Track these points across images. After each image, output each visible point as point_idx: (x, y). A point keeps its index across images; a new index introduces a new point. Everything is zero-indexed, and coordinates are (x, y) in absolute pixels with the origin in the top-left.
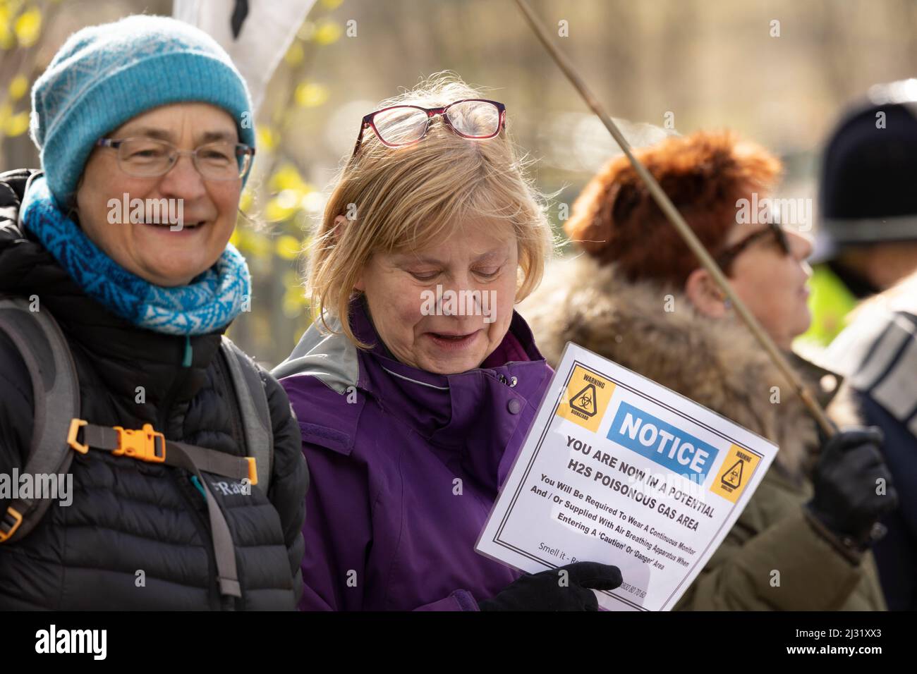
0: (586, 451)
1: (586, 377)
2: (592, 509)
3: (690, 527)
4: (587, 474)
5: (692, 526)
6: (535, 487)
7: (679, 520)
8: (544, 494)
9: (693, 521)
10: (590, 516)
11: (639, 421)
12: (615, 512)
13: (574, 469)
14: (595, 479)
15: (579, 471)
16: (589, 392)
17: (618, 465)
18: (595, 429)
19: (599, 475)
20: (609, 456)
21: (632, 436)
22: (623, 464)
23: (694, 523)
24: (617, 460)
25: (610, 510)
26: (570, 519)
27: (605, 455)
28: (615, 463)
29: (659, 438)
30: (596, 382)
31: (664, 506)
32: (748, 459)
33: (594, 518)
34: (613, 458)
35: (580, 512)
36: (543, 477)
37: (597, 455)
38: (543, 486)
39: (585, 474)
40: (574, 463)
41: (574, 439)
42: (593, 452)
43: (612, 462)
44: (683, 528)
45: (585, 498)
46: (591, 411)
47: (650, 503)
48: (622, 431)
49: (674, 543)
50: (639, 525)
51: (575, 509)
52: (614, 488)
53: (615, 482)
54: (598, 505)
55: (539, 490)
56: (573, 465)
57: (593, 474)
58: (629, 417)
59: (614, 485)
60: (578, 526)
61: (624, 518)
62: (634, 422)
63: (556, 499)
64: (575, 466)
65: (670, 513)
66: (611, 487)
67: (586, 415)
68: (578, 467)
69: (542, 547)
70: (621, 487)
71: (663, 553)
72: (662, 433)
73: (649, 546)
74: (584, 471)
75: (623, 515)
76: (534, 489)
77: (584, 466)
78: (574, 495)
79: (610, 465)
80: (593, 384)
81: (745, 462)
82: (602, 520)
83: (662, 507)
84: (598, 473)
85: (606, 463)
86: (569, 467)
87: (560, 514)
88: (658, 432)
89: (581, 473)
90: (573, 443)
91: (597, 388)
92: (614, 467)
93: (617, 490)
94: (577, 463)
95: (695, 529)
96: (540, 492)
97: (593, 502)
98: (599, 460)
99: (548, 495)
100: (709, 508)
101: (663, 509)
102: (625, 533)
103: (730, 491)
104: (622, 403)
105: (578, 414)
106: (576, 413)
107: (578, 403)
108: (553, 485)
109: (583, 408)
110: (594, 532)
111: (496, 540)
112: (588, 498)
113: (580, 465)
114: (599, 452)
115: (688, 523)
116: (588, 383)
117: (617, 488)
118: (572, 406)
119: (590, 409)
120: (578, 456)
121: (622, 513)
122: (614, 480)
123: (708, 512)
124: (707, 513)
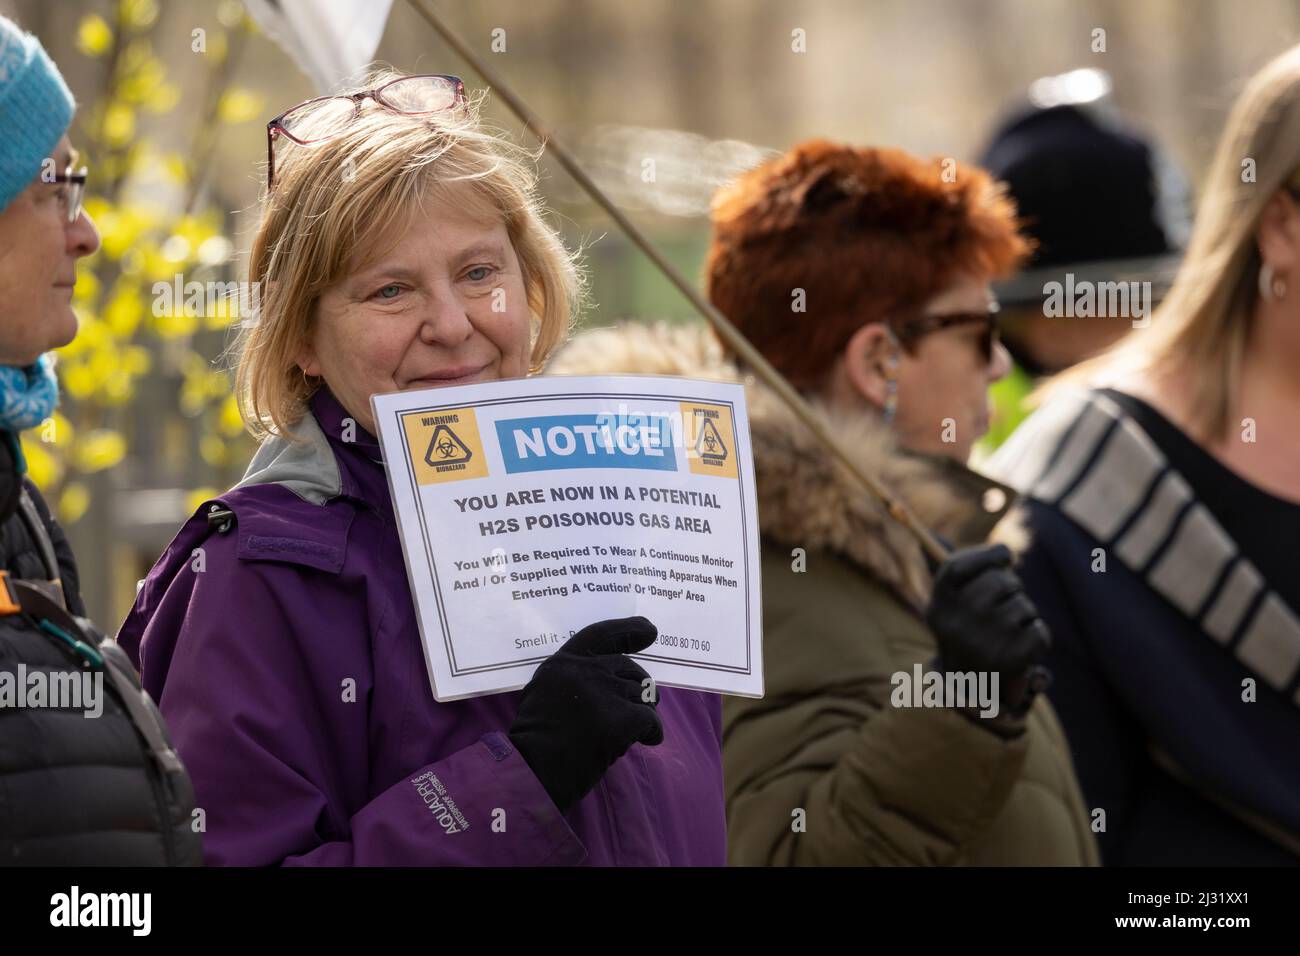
0: (491, 503)
1: (426, 422)
2: (553, 564)
3: (700, 531)
4: (514, 528)
5: (702, 528)
6: (457, 582)
7: (677, 526)
8: (475, 583)
9: (699, 520)
10: (555, 573)
11: (537, 432)
12: (586, 552)
13: (492, 533)
14: (530, 528)
15: (500, 531)
16: (443, 436)
17: (547, 495)
18: (483, 472)
19: (531, 521)
20: (528, 493)
21: (541, 452)
22: (553, 491)
23: (702, 523)
24: (541, 491)
25: (578, 552)
26: (531, 592)
27: (521, 493)
28: (542, 496)
29: (579, 438)
30: (442, 420)
31: (647, 516)
32: (715, 414)
33: (563, 571)
34: (534, 492)
35: (538, 576)
36: (459, 566)
37: (511, 499)
38: (467, 576)
39: (510, 529)
40: (486, 525)
41: (465, 500)
42: (502, 499)
43: (536, 497)
44: (690, 534)
45: (532, 556)
46: (462, 454)
47: (625, 520)
48: (523, 454)
49: (695, 560)
50: (631, 553)
51: (530, 576)
52: (563, 524)
53: (558, 516)
54: (556, 555)
55: (464, 584)
56: (487, 528)
57: (522, 524)
58: (520, 436)
59: (560, 521)
60: (547, 593)
61: (604, 552)
62: (531, 436)
63: (495, 580)
64: (490, 527)
65: (661, 522)
66: (557, 525)
67: (459, 464)
68: (496, 528)
69: (520, 644)
70: (571, 518)
71: (689, 577)
72: (578, 429)
73: (663, 575)
74: (506, 527)
75: (599, 550)
76: (457, 585)
77: (502, 522)
78: (515, 561)
79: (537, 501)
80: (441, 424)
81: (713, 420)
82: (576, 569)
83: (644, 518)
84: (528, 519)
85: (530, 502)
86: (484, 534)
87: (514, 593)
88: (573, 431)
89: (505, 531)
90: (467, 505)
91: (450, 425)
92: (543, 501)
93: (570, 524)
94: (490, 523)
95: (709, 529)
96: (467, 585)
97: (546, 555)
98: (517, 503)
99: (481, 582)
100: (707, 496)
101: (648, 521)
102: (619, 570)
103: (721, 464)
104: (496, 422)
105: (447, 469)
106: (444, 470)
107: (437, 456)
108: (478, 566)
109: (448, 458)
110: (576, 588)
111: (455, 673)
112: (537, 555)
113: (497, 523)
114: (510, 495)
115: (693, 526)
116: (434, 427)
117: (566, 523)
118: (432, 464)
119: (459, 453)
120: (486, 515)
121: (596, 548)
122: (555, 516)
123: (710, 501)
124: (710, 503)
